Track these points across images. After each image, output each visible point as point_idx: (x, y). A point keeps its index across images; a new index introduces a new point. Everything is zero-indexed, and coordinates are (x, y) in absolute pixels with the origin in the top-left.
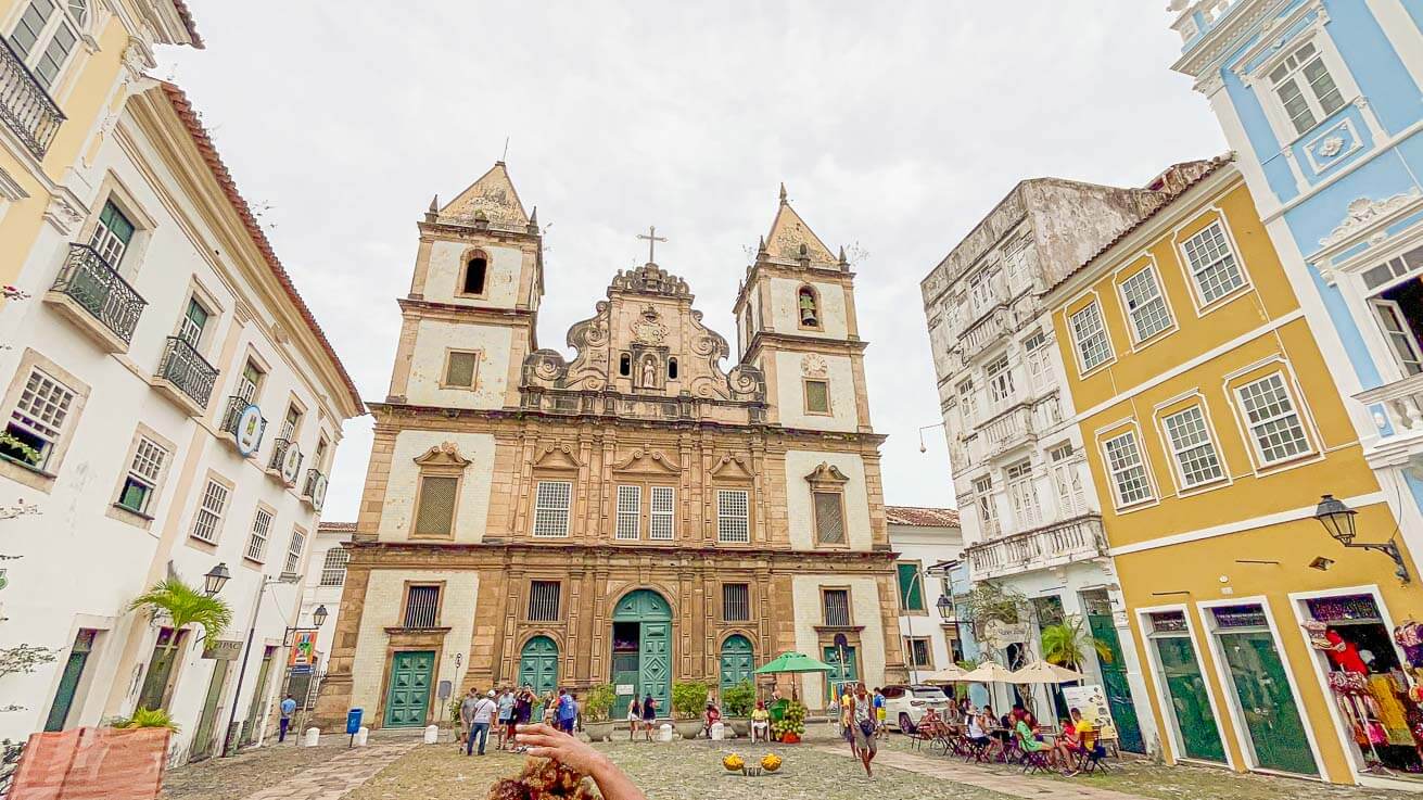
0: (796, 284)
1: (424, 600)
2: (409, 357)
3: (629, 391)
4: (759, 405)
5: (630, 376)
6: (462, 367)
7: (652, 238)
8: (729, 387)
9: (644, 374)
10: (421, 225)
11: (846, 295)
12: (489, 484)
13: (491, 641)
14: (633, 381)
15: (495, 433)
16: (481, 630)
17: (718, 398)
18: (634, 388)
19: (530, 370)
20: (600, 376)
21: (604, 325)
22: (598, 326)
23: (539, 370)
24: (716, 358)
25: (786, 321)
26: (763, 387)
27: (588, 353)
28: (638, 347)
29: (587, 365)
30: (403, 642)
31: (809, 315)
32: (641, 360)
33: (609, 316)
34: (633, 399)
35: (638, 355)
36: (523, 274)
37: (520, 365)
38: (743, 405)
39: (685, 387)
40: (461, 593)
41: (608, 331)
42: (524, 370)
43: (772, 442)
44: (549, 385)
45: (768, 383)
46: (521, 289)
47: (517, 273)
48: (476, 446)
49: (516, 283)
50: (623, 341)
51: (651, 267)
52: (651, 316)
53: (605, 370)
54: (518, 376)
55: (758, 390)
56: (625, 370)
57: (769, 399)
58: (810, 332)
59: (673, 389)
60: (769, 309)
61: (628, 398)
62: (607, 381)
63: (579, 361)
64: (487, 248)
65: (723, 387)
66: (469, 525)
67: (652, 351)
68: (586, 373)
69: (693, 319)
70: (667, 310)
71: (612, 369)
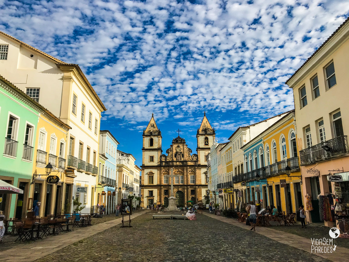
0: (204, 137)
1: (151, 193)
2: (144, 158)
4: (197, 160)
6: (151, 159)
7: (179, 131)
8: (192, 158)
9: (178, 157)
10: (143, 135)
11: (213, 138)
12: (157, 176)
13: (160, 198)
15: (157, 169)
16: (158, 196)
17: (190, 160)
18: (177, 160)
21: (171, 149)
23: (162, 158)
24: (190, 153)
25: (202, 145)
26: (198, 158)
28: (177, 153)
29: (169, 156)
30: (149, 198)
31: (207, 143)
32: (178, 155)
34: (176, 162)
38: (194, 161)
39: (185, 159)
40: (155, 192)
42: (160, 158)
43: (199, 167)
44: (164, 160)
46: (158, 144)
48: (155, 171)
50: (175, 152)
51: (179, 137)
52: (178, 147)
53: (172, 157)
54: (159, 160)
56: (175, 157)
57: (199, 160)
58: (207, 147)
59: (182, 159)
60: (199, 143)
61: (176, 161)
62: (173, 159)
64: (153, 138)
65: (191, 158)
66: (156, 182)
67: (179, 153)
68: (169, 158)
69: (186, 146)
70: (181, 145)
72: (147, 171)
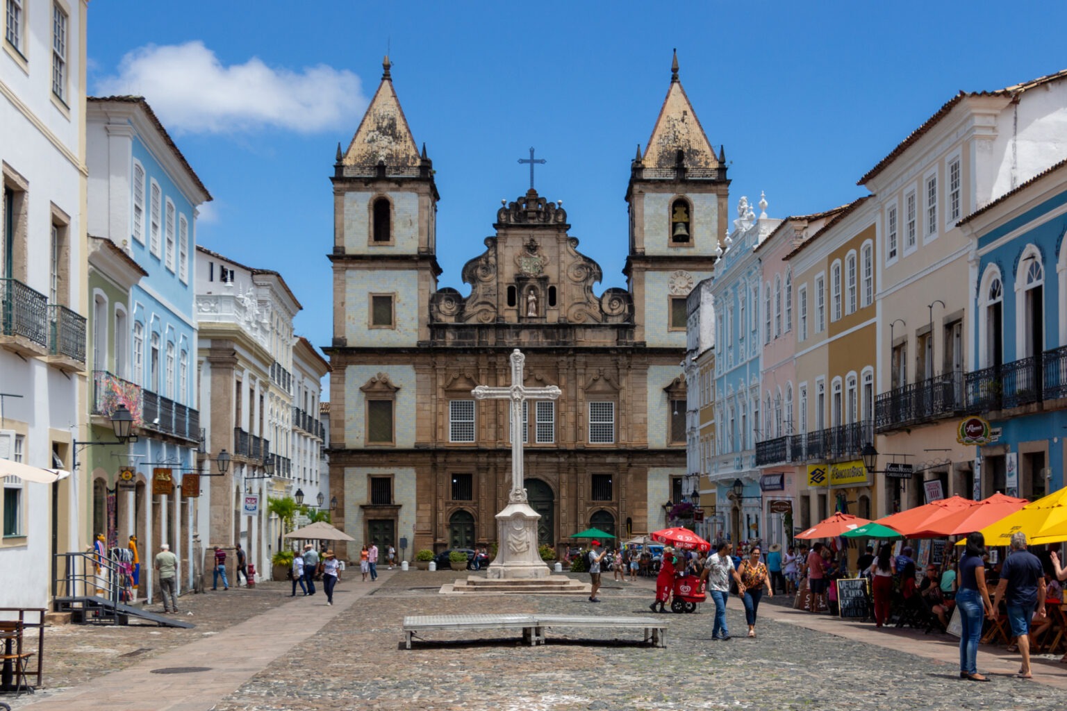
0: (669, 197)
1: (381, 489)
2: (343, 304)
3: (515, 321)
4: (627, 327)
5: (516, 307)
6: (382, 308)
7: (532, 161)
8: (601, 310)
9: (528, 304)
10: (332, 179)
11: (720, 204)
12: (414, 404)
13: (429, 513)
14: (518, 311)
15: (414, 364)
16: (421, 507)
17: (591, 322)
18: (520, 318)
19: (435, 308)
20: (491, 309)
21: (492, 260)
22: (487, 262)
23: (442, 307)
24: (589, 284)
25: (656, 242)
26: (632, 309)
27: (480, 290)
28: (521, 279)
29: (480, 300)
30: (373, 513)
31: (681, 231)
32: (524, 291)
33: (496, 252)
34: (519, 328)
35: (521, 287)
36: (420, 217)
37: (426, 303)
38: (613, 327)
39: (563, 313)
40: (406, 486)
41: (496, 265)
42: (430, 308)
43: (636, 360)
44: (451, 321)
45: (636, 303)
46: (421, 232)
47: (415, 217)
48: (402, 375)
49: (416, 226)
50: (508, 273)
51: (532, 196)
52: (530, 247)
53: (494, 303)
54: (426, 314)
55: (626, 311)
56: (511, 302)
57: (637, 320)
58: (683, 251)
59: (552, 317)
60: (642, 229)
61: (515, 326)
62: (497, 312)
63: (474, 295)
64: (389, 195)
65: (595, 311)
66: (406, 434)
67: (532, 282)
68: (480, 307)
69: (569, 248)
70: (546, 240)
71: (500, 302)
72: (359, 375)
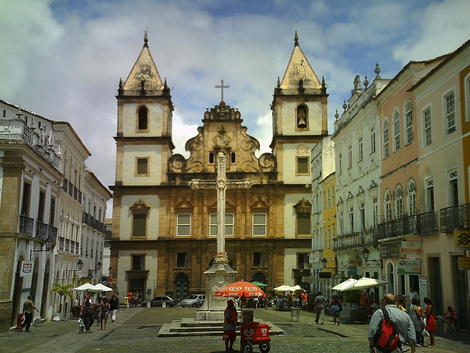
1: (138, 261)
2: (121, 163)
3: (213, 171)
4: (273, 174)
5: (214, 163)
6: (142, 165)
7: (222, 87)
8: (260, 165)
10: (117, 97)
12: (158, 216)
13: (164, 275)
14: (215, 166)
15: (159, 194)
16: (160, 271)
17: (254, 171)
18: (216, 169)
19: (170, 165)
20: (201, 165)
21: (201, 139)
22: (199, 140)
23: (174, 164)
24: (253, 151)
25: (289, 128)
26: (276, 164)
27: (195, 154)
28: (217, 149)
29: (195, 160)
30: (132, 276)
31: (302, 122)
33: (203, 135)
34: (215, 174)
35: (217, 153)
37: (166, 162)
38: (266, 173)
39: (239, 166)
41: (203, 142)
42: (168, 165)
43: (279, 191)
44: (179, 171)
45: (278, 161)
46: (163, 124)
47: (160, 117)
48: (151, 200)
49: (161, 121)
50: (210, 146)
51: (223, 105)
52: (222, 132)
53: (202, 161)
54: (166, 167)
55: (273, 165)
56: (211, 161)
57: (279, 170)
58: (303, 133)
59: (233, 169)
60: (281, 121)
61: (213, 174)
62: (204, 166)
63: (191, 158)
64: (147, 105)
65: (256, 165)
67: (224, 151)
68: (195, 164)
69: (242, 132)
70: (230, 128)
71: (205, 161)
72: (129, 200)
